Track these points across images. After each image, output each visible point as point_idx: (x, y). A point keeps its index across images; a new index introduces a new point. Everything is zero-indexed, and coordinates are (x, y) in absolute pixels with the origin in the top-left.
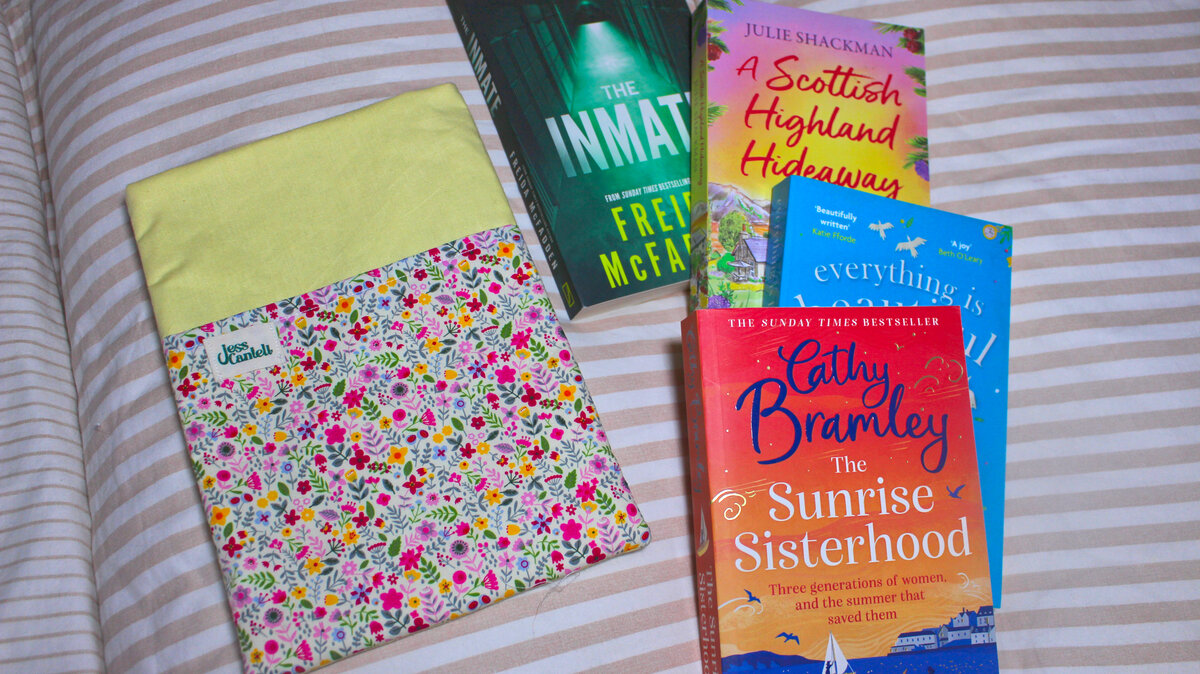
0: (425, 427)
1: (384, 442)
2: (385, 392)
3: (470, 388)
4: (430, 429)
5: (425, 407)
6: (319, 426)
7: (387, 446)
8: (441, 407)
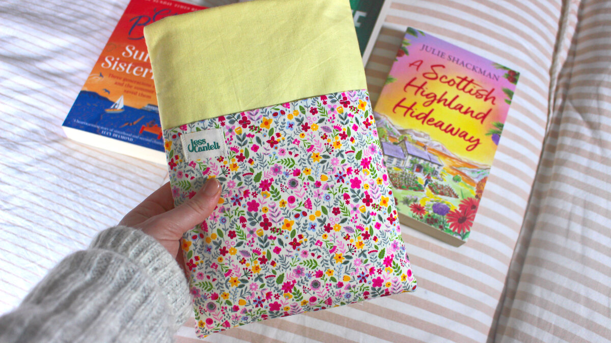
0: (306, 210)
1: (281, 216)
2: (285, 183)
3: (334, 188)
4: (308, 211)
5: (307, 197)
6: (244, 199)
7: (283, 218)
8: (316, 198)
